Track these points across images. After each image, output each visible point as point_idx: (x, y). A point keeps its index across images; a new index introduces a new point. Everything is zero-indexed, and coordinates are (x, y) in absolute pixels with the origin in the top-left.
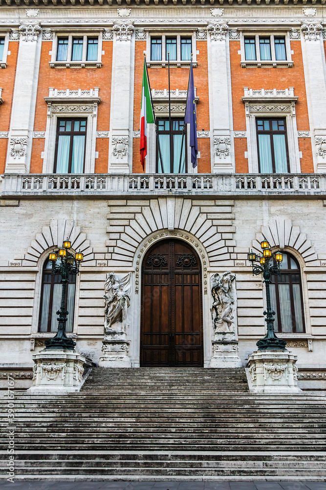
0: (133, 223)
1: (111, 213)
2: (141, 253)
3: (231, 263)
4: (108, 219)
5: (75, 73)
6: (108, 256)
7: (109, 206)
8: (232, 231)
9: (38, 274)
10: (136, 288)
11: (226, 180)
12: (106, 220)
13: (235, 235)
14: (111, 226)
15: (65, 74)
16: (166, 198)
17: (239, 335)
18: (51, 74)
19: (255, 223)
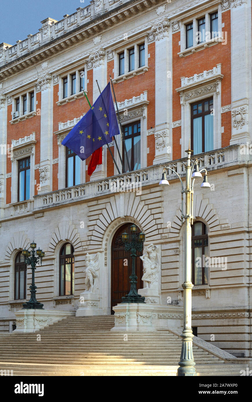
0: (101, 217)
1: (90, 211)
2: (108, 237)
3: (159, 237)
4: (88, 216)
5: (72, 105)
6: (88, 243)
7: (89, 207)
8: (160, 211)
9: (55, 260)
10: (105, 262)
11: (156, 171)
12: (87, 217)
13: (163, 214)
14: (90, 221)
15: (67, 108)
16: (119, 194)
17: (162, 290)
18: (60, 111)
19: (177, 202)
